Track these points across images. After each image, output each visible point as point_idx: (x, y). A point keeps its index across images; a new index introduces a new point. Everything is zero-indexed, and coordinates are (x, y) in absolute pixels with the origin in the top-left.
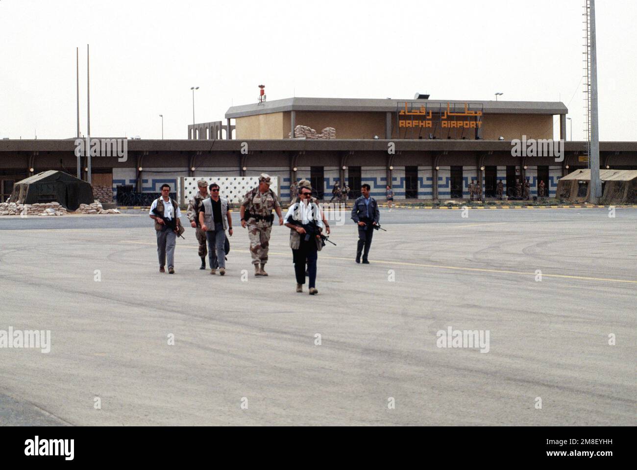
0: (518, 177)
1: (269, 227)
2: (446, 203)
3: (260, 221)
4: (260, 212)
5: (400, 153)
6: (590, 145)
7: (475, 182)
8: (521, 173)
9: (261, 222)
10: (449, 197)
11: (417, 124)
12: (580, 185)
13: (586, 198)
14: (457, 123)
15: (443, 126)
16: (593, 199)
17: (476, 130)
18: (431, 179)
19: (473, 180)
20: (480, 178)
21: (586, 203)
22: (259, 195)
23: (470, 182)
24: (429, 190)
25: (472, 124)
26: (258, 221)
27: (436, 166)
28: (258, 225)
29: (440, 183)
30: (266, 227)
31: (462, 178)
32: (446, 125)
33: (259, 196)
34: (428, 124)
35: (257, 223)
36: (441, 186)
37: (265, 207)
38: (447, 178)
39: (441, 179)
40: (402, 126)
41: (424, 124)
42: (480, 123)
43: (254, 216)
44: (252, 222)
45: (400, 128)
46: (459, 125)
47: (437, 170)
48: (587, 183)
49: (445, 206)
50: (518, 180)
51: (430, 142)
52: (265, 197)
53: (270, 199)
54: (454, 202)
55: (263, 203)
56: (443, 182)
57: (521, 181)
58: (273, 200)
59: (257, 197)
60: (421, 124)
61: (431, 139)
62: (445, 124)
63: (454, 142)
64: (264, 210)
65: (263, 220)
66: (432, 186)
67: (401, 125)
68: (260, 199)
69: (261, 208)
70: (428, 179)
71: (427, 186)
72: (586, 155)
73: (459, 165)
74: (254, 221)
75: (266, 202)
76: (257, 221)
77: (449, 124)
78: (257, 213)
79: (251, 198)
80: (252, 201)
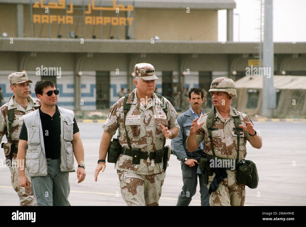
0: (175, 84)
1: (160, 173)
2: (91, 114)
3: (142, 161)
4: (140, 142)
5: (35, 55)
6: (262, 46)
7: (125, 90)
8: (179, 79)
9: (145, 165)
10: (94, 107)
11: (55, 20)
12: (250, 94)
13: (257, 110)
14: (103, 19)
15: (87, 22)
16: (265, 111)
17: (127, 28)
18: (73, 86)
19: (122, 89)
20: (131, 86)
21: (257, 116)
22: (138, 108)
23: (119, 90)
24: (70, 99)
25: (122, 21)
26: (138, 163)
27: (79, 71)
28: (137, 170)
29: (83, 91)
30: (154, 175)
31: (109, 86)
32: (90, 22)
33: (138, 111)
34: (68, 20)
35: (136, 166)
36: (84, 95)
37: (150, 133)
38: (92, 86)
39: (84, 86)
40: (37, 22)
41: (63, 20)
42: (130, 19)
43: (130, 152)
44: (126, 165)
45: (34, 24)
46: (106, 22)
47: (79, 76)
48: (258, 92)
49: (90, 118)
50: (175, 89)
51: (71, 42)
52: (150, 112)
53: (159, 117)
54: (100, 114)
55: (147, 124)
56: (87, 90)
57: (179, 90)
58: (165, 118)
59: (134, 113)
60: (60, 20)
61: (72, 38)
62: (89, 20)
63: (100, 43)
64: (149, 140)
65: (148, 160)
66: (74, 95)
67: (35, 20)
68: (139, 117)
69: (142, 134)
70: (69, 86)
71: (68, 95)
72: (257, 59)
73: (106, 69)
74: (129, 161)
75: (152, 122)
76: (136, 161)
77: (94, 21)
78: (134, 145)
79: (122, 115)
80: (124, 121)
